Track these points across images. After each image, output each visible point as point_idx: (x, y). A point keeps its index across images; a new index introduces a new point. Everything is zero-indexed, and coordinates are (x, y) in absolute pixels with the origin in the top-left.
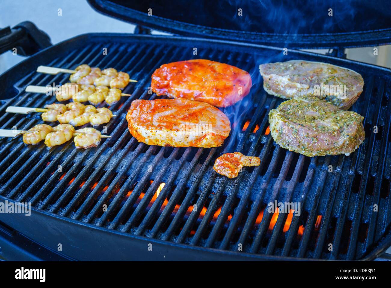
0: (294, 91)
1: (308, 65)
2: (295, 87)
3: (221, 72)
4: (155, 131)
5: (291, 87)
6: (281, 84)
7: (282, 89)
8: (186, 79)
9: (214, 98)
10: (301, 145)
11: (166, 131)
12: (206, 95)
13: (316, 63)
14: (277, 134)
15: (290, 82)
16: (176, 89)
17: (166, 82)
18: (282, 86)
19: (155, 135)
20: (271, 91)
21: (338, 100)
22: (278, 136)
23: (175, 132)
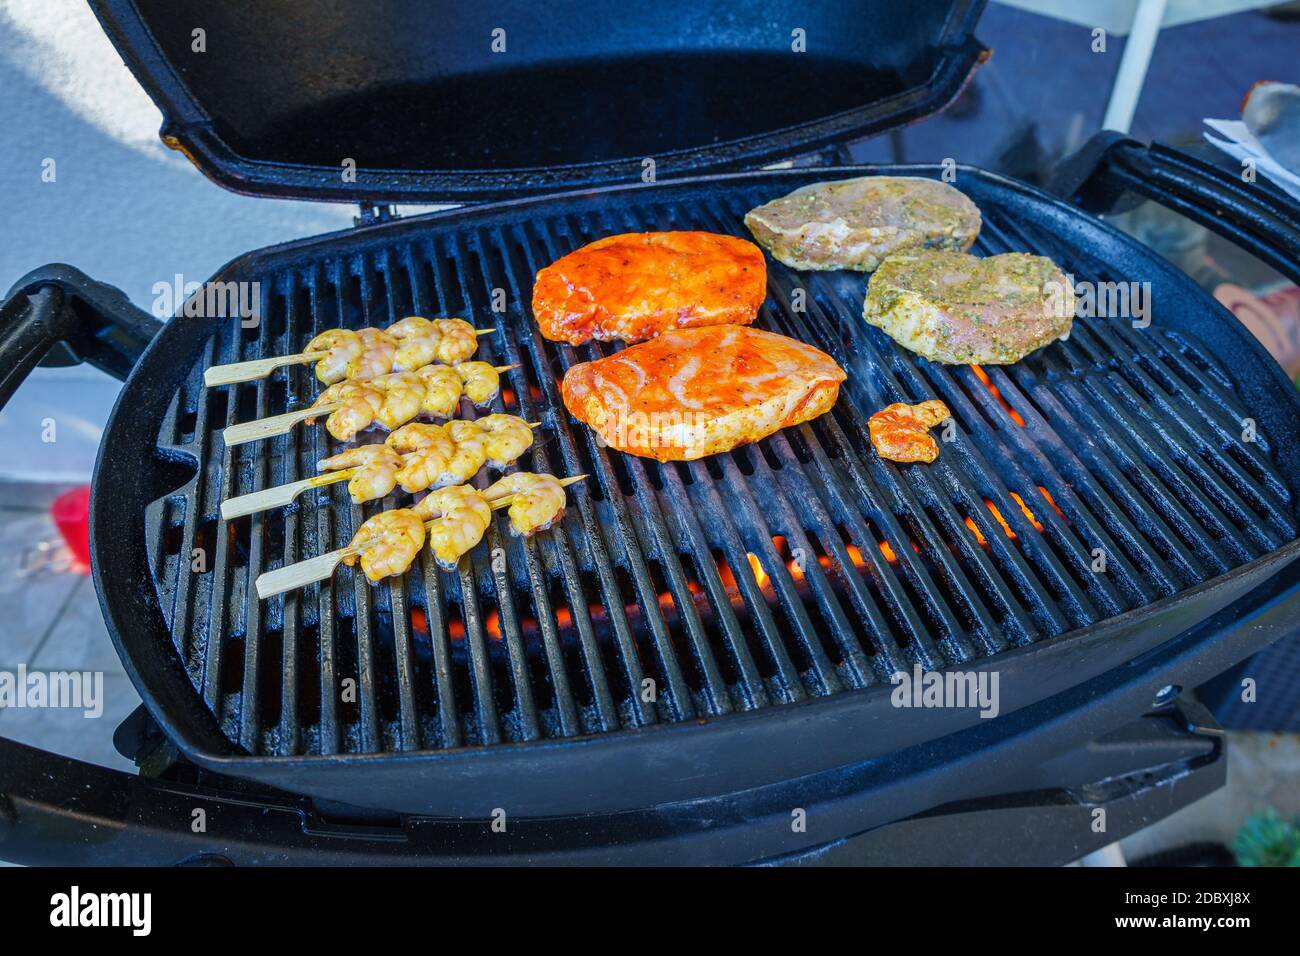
0: (863, 247)
1: (845, 188)
2: (868, 238)
3: (686, 249)
4: (714, 421)
5: (855, 241)
6: (833, 239)
7: (837, 250)
8: (632, 288)
9: (726, 310)
10: (998, 346)
11: (737, 412)
12: (706, 308)
13: (856, 183)
14: (933, 340)
15: (852, 230)
16: (627, 316)
17: (592, 309)
18: (836, 244)
19: (713, 431)
20: (808, 262)
21: (957, 239)
22: (938, 343)
23: (758, 407)
